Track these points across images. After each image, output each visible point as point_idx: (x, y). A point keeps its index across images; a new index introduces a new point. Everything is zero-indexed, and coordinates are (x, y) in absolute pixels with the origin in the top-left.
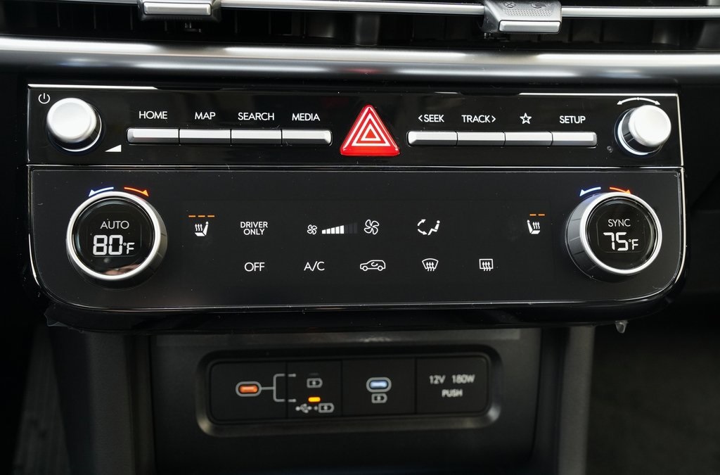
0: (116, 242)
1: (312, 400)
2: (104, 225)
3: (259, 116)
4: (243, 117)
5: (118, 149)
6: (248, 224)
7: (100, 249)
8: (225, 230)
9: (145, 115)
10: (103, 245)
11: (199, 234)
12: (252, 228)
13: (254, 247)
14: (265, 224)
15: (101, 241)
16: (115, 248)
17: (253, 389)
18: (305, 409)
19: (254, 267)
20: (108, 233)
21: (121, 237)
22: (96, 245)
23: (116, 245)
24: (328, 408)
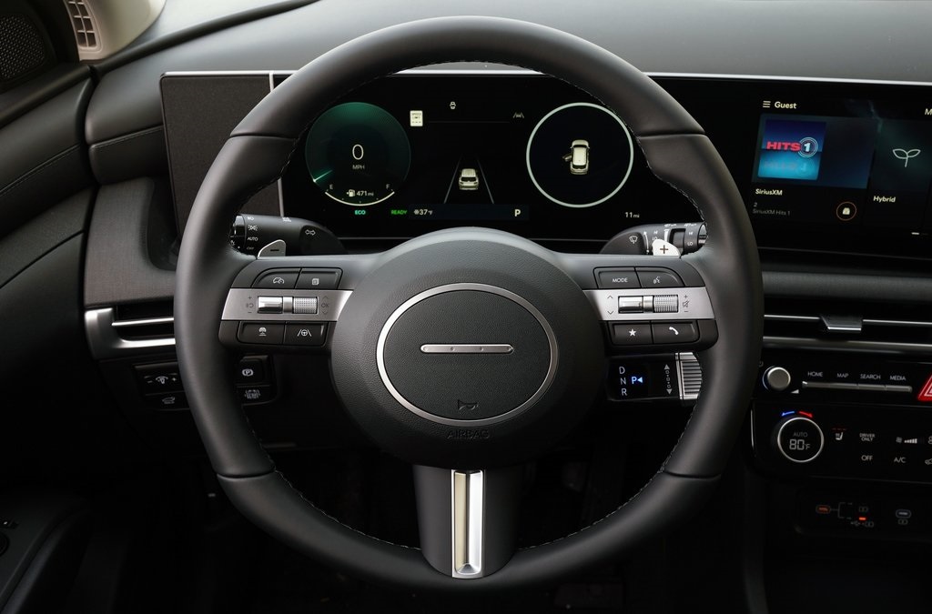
0: (801, 443)
1: (861, 519)
2: (795, 434)
3: (872, 377)
4: (863, 377)
5: (797, 392)
6: (864, 435)
7: (793, 446)
8: (852, 437)
9: (811, 374)
10: (795, 444)
11: (838, 439)
12: (866, 437)
13: (867, 447)
14: (874, 435)
15: (793, 442)
16: (801, 446)
17: (825, 509)
18: (856, 523)
19: (867, 458)
20: (797, 438)
21: (803, 441)
22: (791, 444)
23: (801, 445)
24: (870, 525)
